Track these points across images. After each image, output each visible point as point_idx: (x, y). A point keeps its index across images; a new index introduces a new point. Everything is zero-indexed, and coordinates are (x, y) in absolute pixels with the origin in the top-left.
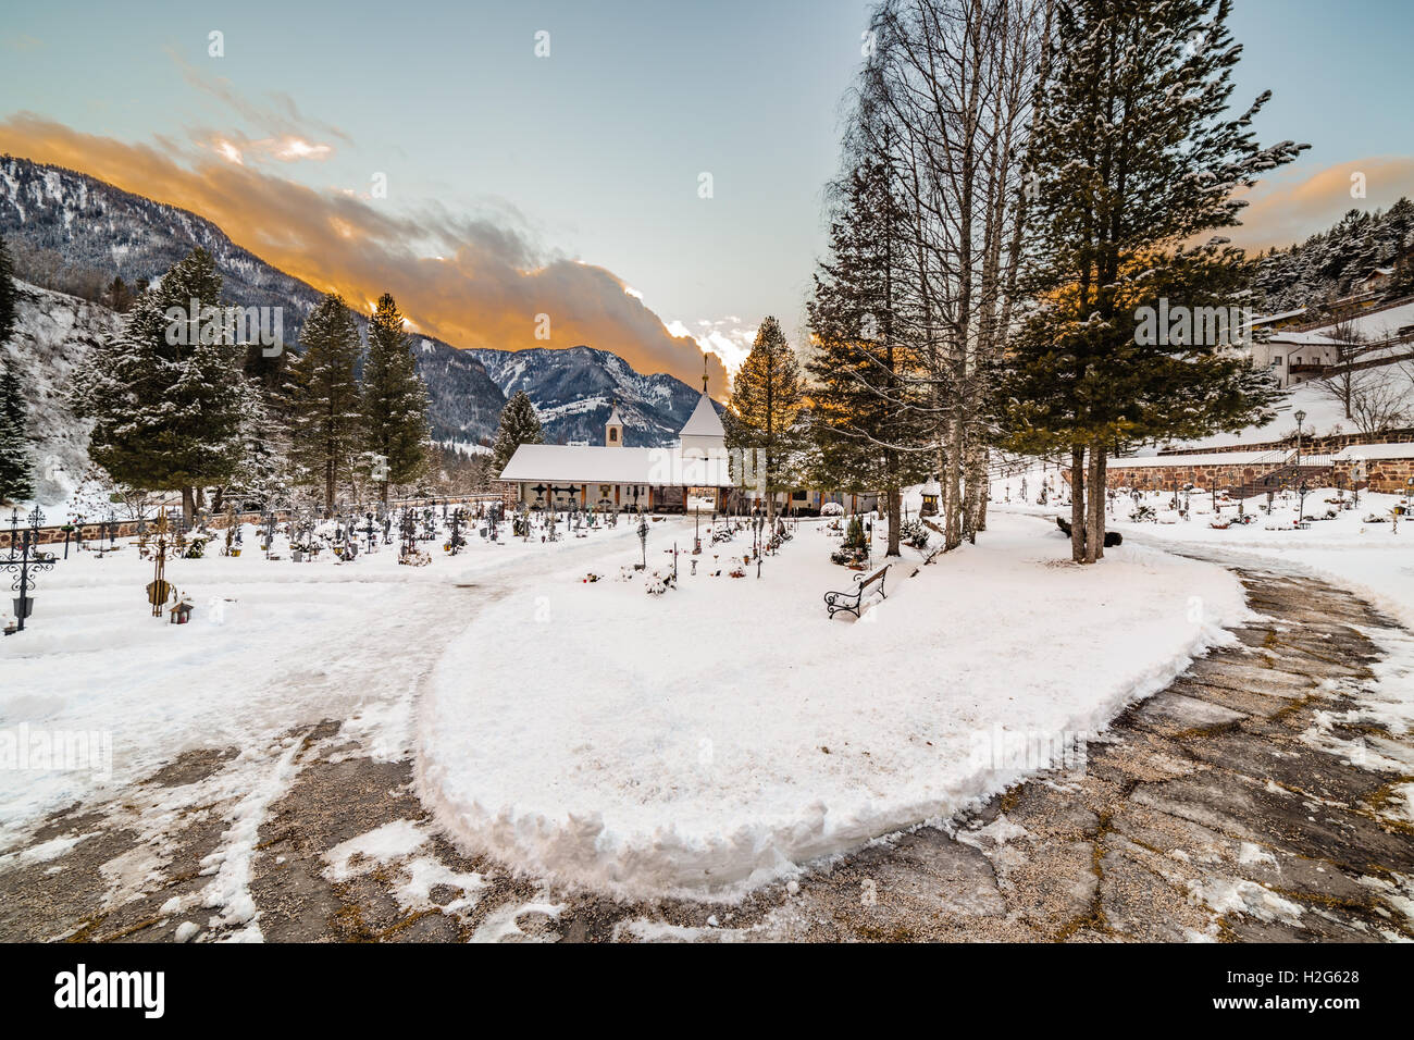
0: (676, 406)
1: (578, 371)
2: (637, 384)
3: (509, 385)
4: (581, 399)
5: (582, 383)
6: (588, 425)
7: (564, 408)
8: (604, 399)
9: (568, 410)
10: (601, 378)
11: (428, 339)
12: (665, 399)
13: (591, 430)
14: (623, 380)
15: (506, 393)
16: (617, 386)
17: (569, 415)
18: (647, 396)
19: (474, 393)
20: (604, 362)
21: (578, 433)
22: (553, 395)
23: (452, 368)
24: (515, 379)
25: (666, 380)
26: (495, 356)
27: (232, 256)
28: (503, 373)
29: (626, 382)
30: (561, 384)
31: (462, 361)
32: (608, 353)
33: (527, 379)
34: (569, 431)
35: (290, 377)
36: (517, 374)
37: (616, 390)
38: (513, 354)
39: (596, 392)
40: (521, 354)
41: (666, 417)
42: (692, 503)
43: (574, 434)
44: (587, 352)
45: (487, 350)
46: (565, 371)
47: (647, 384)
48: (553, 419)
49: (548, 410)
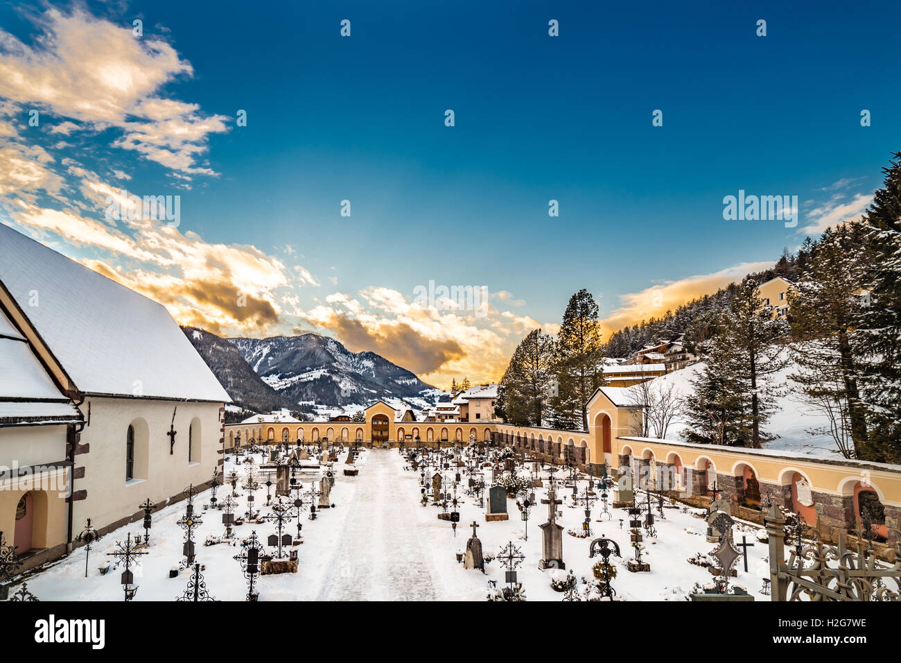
0: (378, 374)
1: (307, 351)
2: (349, 359)
3: (259, 363)
4: (309, 371)
5: (310, 360)
6: (314, 390)
7: (297, 378)
8: (326, 370)
9: (299, 379)
10: (324, 355)
11: (198, 330)
12: (370, 369)
13: (316, 392)
14: (340, 357)
15: (255, 369)
16: (335, 361)
17: (301, 383)
18: (357, 368)
19: (230, 367)
20: (326, 344)
21: (307, 395)
22: (289, 369)
23: (214, 350)
24: (263, 358)
25: (370, 356)
26: (248, 343)
28: (254, 354)
29: (341, 358)
30: (295, 361)
31: (222, 345)
32: (328, 338)
33: (271, 358)
34: (301, 394)
36: (264, 355)
37: (334, 364)
38: (261, 341)
39: (320, 366)
40: (267, 341)
41: (371, 382)
43: (304, 396)
44: (314, 338)
45: (243, 339)
46: (298, 352)
47: (356, 359)
48: (289, 385)
49: (286, 379)
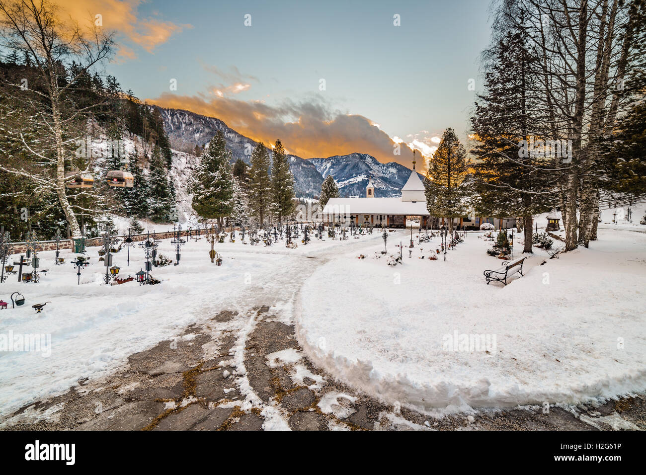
0: (399, 177)
1: (353, 164)
2: (380, 168)
3: (325, 173)
4: (355, 177)
5: (355, 170)
6: (358, 188)
7: (348, 181)
8: (365, 176)
9: (349, 182)
10: (364, 167)
11: (293, 156)
12: (394, 174)
13: (360, 190)
14: (374, 167)
15: (323, 176)
16: (371, 170)
17: (350, 184)
18: (385, 174)
19: (311, 177)
20: (365, 159)
21: (354, 192)
22: (343, 176)
23: (302, 167)
24: (327, 170)
25: (394, 165)
26: (319, 161)
27: (228, 132)
28: (322, 168)
29: (375, 167)
30: (346, 171)
31: (306, 164)
32: (366, 155)
33: (332, 170)
34: (350, 191)
35: (247, 176)
36: (328, 168)
37: (370, 172)
38: (326, 159)
39: (361, 173)
40: (329, 159)
41: (394, 183)
42: (408, 223)
43: (352, 192)
44: (357, 156)
45: (316, 159)
46: (348, 165)
47: (385, 168)
48: (343, 186)
49: (341, 182)
